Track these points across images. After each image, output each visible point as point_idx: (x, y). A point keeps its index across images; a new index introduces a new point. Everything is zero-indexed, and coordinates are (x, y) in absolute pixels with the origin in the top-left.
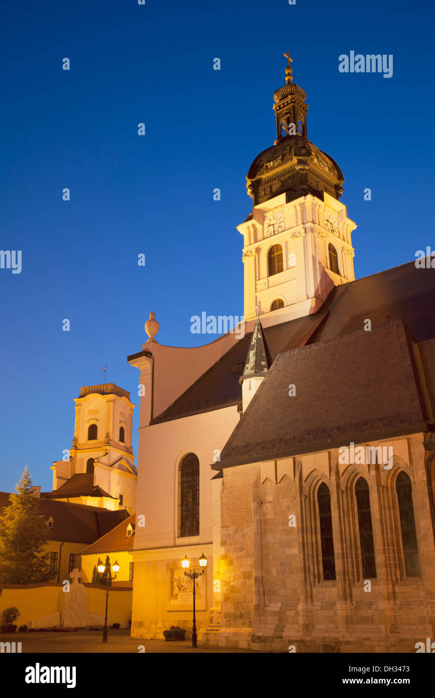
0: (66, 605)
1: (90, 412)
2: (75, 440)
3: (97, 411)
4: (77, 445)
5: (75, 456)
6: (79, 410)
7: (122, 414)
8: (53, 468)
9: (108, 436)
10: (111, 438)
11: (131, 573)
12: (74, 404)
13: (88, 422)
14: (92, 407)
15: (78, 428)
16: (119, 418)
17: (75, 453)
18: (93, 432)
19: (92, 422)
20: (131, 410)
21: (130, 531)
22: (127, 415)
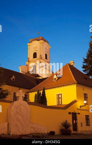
0: (13, 117)
1: (34, 48)
2: (28, 59)
3: (36, 47)
4: (29, 61)
5: (29, 65)
6: (30, 48)
7: (46, 49)
8: (19, 68)
9: (41, 56)
10: (42, 57)
11: (58, 101)
12: (28, 46)
13: (33, 52)
14: (34, 46)
15: (29, 54)
16: (45, 50)
17: (29, 64)
18: (35, 55)
19: (34, 52)
20: (49, 48)
21: (55, 79)
22: (48, 50)
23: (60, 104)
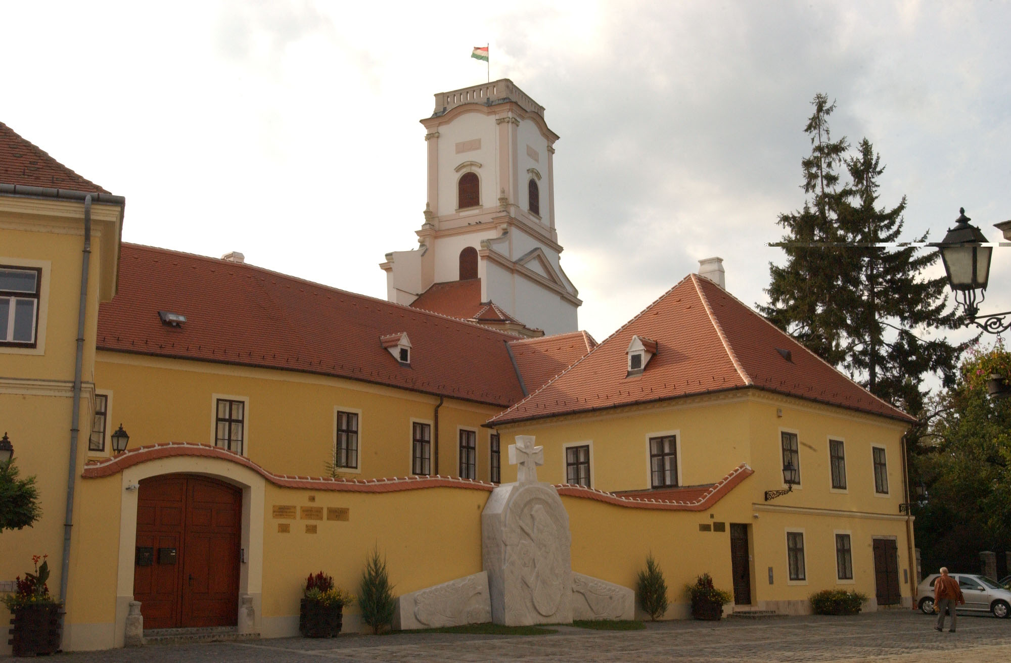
1: (461, 147)
3: (476, 144)
4: (435, 221)
5: (432, 244)
7: (531, 151)
9: (504, 196)
10: (512, 201)
11: (656, 469)
13: (456, 168)
15: (435, 184)
17: (432, 239)
19: (465, 171)
22: (541, 158)
23: (668, 482)
